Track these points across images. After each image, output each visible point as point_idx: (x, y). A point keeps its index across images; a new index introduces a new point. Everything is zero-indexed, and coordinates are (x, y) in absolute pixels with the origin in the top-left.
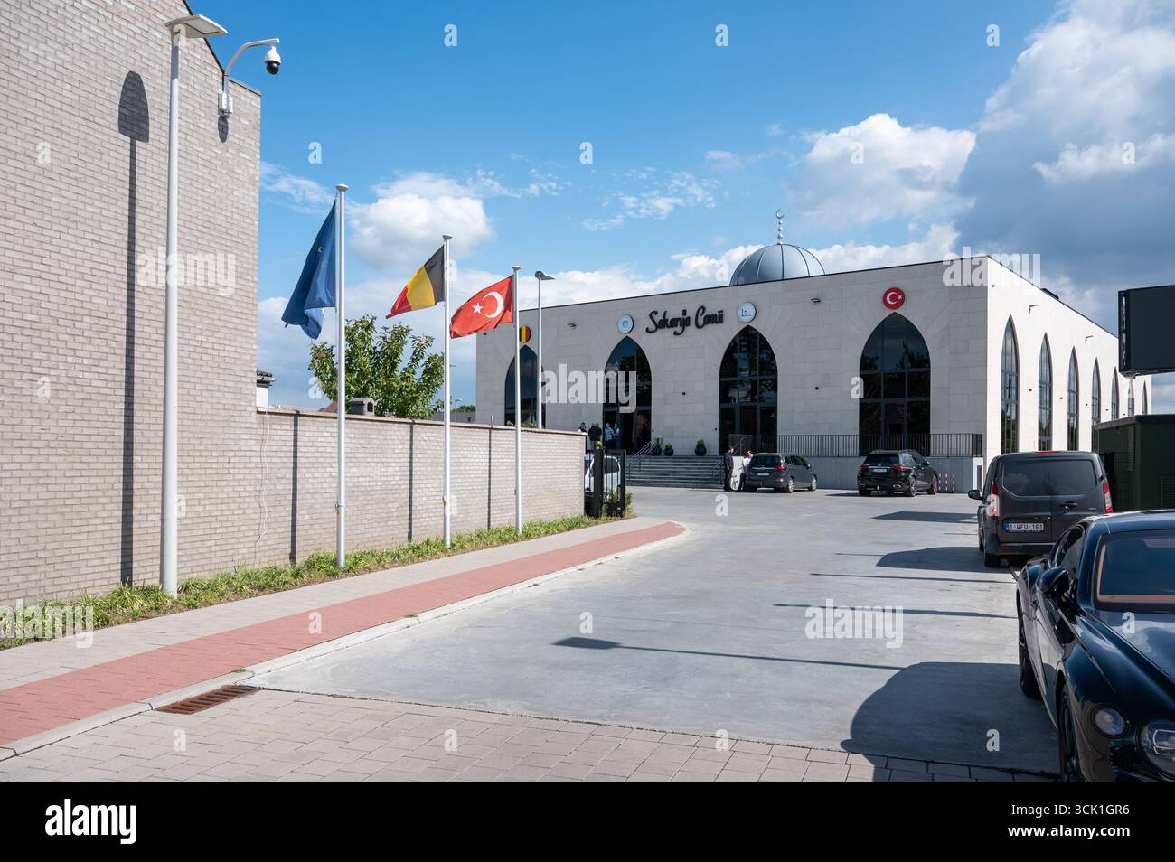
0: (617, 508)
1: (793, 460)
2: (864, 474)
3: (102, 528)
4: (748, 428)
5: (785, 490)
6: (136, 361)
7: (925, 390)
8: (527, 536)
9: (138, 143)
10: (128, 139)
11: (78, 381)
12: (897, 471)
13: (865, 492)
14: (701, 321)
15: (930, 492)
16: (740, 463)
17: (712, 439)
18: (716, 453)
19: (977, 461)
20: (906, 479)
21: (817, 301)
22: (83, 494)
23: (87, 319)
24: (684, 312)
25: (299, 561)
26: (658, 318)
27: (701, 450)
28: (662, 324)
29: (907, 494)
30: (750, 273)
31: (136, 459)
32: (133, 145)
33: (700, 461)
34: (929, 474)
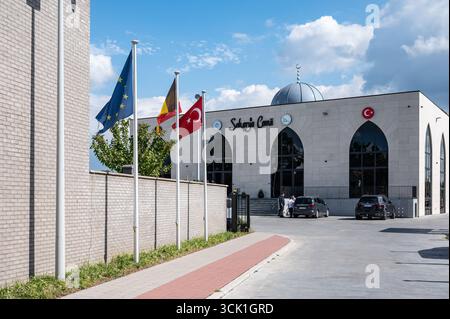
0: (245, 228)
1: (318, 200)
2: (359, 207)
3: (20, 241)
4: (287, 182)
5: (314, 217)
6: (36, 142)
7: (385, 162)
8: (213, 243)
9: (36, 11)
10: (31, 8)
11: (10, 154)
12: (377, 206)
13: (359, 218)
14: (260, 124)
15: (392, 217)
16: (289, 202)
17: (267, 189)
18: (269, 196)
19: (415, 201)
20: (382, 210)
21: (326, 114)
22: (11, 222)
23: (12, 116)
24: (251, 119)
25: (109, 260)
26: (236, 122)
27: (261, 195)
28: (239, 125)
29: (383, 218)
30: (283, 98)
31: (36, 200)
32: (33, 12)
33: (262, 201)
34: (391, 207)
